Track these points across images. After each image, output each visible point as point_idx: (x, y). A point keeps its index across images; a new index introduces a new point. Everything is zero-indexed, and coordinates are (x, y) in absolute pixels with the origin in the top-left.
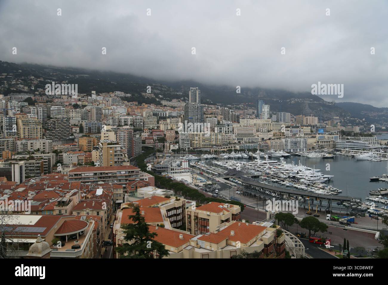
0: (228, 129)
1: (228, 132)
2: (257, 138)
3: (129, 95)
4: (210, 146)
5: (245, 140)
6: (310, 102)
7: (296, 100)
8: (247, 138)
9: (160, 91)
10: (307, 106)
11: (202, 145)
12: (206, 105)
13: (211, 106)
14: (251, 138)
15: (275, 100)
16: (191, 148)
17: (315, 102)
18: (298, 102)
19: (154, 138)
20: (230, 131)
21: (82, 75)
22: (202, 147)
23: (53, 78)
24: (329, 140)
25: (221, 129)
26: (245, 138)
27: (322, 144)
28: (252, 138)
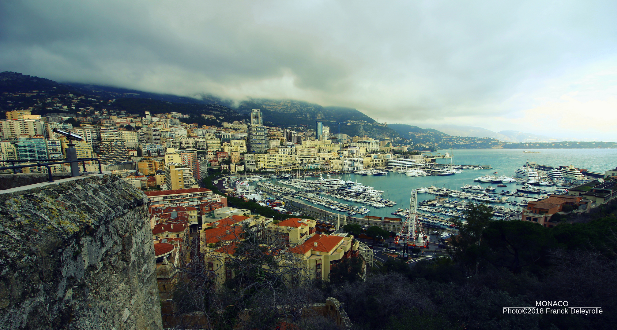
0: (291, 150)
1: (291, 153)
2: (319, 158)
3: (187, 116)
4: (276, 167)
5: (308, 160)
6: (364, 124)
7: (352, 122)
8: (309, 158)
9: (220, 113)
10: (362, 128)
11: (267, 166)
12: (268, 127)
13: (273, 128)
14: (312, 158)
15: (332, 122)
16: (257, 169)
17: (369, 124)
18: (353, 123)
19: (219, 160)
20: (293, 152)
21: (131, 94)
22: (267, 168)
23: (96, 96)
24: (383, 159)
25: (284, 150)
26: (307, 158)
27: (376, 163)
28: (314, 158)
